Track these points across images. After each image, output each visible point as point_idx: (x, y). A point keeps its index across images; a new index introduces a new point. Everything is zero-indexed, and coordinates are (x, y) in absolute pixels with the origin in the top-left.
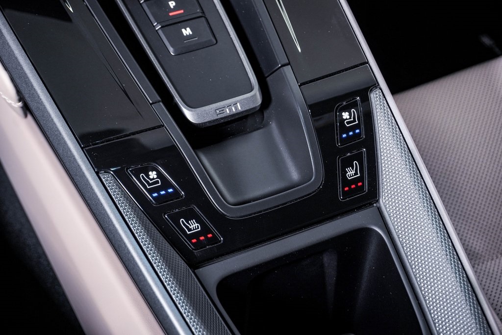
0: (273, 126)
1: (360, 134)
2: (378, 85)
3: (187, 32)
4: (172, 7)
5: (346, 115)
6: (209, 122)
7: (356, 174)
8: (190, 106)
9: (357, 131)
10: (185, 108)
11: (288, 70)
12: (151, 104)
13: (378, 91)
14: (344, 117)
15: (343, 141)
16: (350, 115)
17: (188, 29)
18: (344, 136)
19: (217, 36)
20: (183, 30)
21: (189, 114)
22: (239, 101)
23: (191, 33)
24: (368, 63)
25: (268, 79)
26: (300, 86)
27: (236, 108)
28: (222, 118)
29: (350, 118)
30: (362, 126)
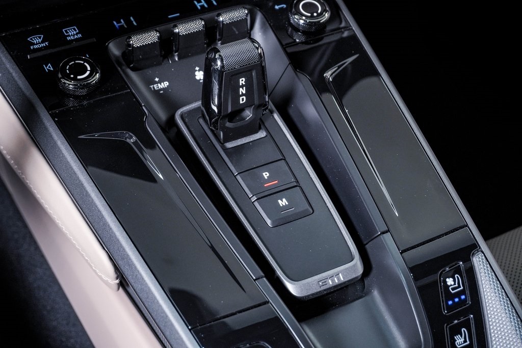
0: (376, 294)
1: (465, 300)
2: (480, 248)
3: (283, 202)
4: (266, 178)
5: (450, 281)
6: (313, 295)
7: (465, 341)
8: (292, 279)
9: (463, 297)
10: (288, 281)
11: (388, 237)
12: (255, 280)
13: (480, 255)
14: (449, 284)
15: (449, 308)
16: (454, 281)
17: (284, 200)
18: (450, 303)
19: (313, 205)
20: (280, 201)
21: (292, 288)
22: (341, 272)
23: (287, 203)
24: (467, 226)
25: (367, 246)
26: (401, 253)
27: (339, 279)
28: (325, 290)
29: (455, 284)
30: (468, 292)
